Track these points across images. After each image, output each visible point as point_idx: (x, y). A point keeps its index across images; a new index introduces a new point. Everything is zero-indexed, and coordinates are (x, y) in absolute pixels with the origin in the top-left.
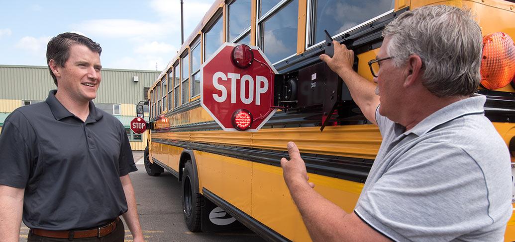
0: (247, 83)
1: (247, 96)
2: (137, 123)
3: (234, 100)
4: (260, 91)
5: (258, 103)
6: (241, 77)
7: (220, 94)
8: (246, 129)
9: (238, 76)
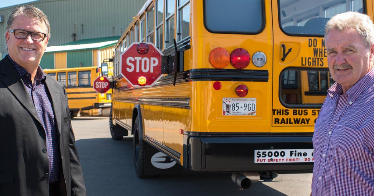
0: (145, 61)
1: (145, 68)
2: (100, 83)
3: (138, 71)
4: (153, 65)
5: (152, 71)
6: (142, 58)
7: (130, 67)
8: (144, 85)
9: (140, 58)
